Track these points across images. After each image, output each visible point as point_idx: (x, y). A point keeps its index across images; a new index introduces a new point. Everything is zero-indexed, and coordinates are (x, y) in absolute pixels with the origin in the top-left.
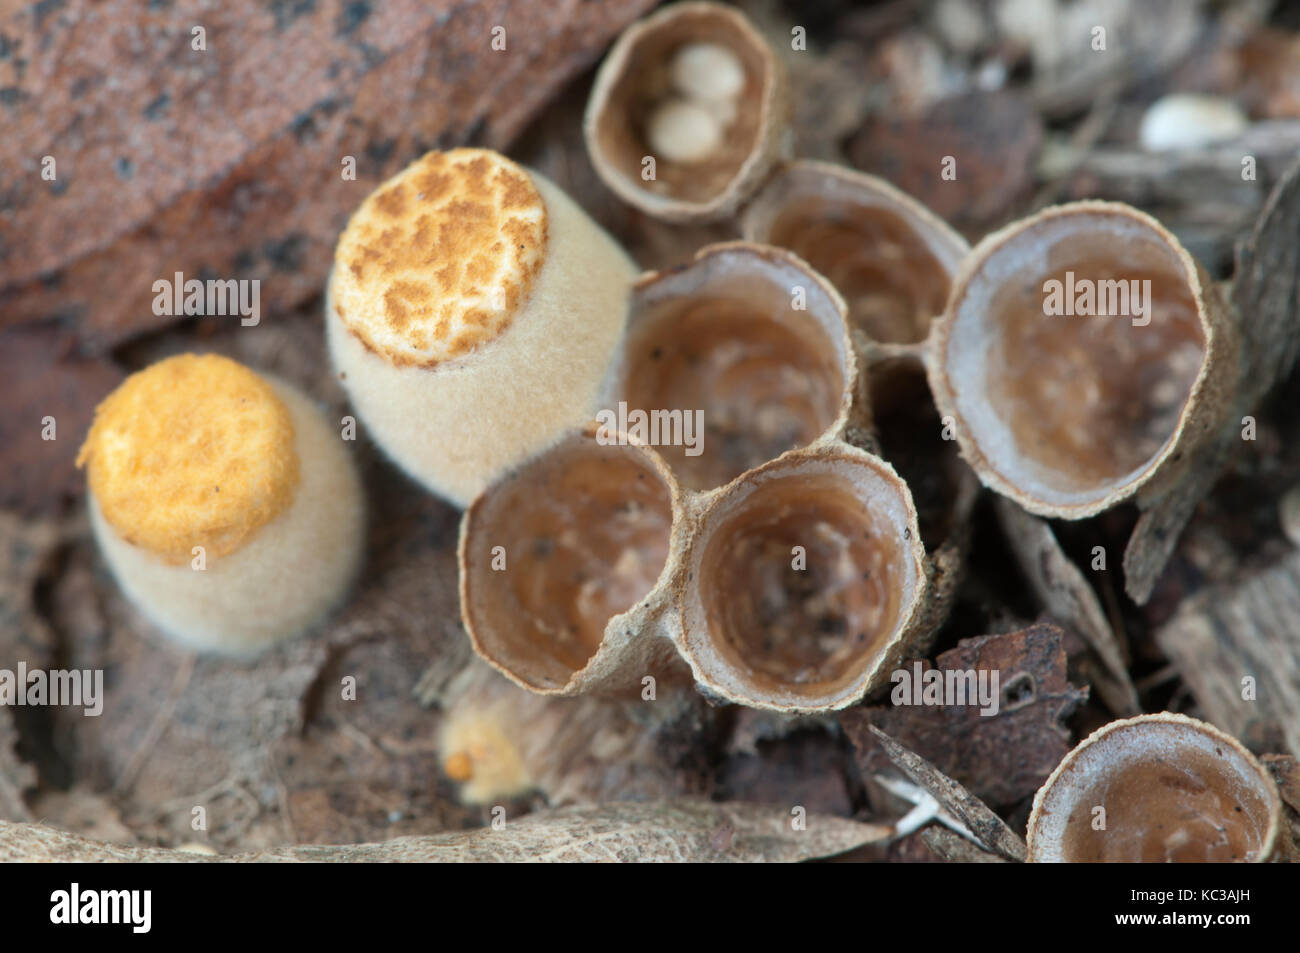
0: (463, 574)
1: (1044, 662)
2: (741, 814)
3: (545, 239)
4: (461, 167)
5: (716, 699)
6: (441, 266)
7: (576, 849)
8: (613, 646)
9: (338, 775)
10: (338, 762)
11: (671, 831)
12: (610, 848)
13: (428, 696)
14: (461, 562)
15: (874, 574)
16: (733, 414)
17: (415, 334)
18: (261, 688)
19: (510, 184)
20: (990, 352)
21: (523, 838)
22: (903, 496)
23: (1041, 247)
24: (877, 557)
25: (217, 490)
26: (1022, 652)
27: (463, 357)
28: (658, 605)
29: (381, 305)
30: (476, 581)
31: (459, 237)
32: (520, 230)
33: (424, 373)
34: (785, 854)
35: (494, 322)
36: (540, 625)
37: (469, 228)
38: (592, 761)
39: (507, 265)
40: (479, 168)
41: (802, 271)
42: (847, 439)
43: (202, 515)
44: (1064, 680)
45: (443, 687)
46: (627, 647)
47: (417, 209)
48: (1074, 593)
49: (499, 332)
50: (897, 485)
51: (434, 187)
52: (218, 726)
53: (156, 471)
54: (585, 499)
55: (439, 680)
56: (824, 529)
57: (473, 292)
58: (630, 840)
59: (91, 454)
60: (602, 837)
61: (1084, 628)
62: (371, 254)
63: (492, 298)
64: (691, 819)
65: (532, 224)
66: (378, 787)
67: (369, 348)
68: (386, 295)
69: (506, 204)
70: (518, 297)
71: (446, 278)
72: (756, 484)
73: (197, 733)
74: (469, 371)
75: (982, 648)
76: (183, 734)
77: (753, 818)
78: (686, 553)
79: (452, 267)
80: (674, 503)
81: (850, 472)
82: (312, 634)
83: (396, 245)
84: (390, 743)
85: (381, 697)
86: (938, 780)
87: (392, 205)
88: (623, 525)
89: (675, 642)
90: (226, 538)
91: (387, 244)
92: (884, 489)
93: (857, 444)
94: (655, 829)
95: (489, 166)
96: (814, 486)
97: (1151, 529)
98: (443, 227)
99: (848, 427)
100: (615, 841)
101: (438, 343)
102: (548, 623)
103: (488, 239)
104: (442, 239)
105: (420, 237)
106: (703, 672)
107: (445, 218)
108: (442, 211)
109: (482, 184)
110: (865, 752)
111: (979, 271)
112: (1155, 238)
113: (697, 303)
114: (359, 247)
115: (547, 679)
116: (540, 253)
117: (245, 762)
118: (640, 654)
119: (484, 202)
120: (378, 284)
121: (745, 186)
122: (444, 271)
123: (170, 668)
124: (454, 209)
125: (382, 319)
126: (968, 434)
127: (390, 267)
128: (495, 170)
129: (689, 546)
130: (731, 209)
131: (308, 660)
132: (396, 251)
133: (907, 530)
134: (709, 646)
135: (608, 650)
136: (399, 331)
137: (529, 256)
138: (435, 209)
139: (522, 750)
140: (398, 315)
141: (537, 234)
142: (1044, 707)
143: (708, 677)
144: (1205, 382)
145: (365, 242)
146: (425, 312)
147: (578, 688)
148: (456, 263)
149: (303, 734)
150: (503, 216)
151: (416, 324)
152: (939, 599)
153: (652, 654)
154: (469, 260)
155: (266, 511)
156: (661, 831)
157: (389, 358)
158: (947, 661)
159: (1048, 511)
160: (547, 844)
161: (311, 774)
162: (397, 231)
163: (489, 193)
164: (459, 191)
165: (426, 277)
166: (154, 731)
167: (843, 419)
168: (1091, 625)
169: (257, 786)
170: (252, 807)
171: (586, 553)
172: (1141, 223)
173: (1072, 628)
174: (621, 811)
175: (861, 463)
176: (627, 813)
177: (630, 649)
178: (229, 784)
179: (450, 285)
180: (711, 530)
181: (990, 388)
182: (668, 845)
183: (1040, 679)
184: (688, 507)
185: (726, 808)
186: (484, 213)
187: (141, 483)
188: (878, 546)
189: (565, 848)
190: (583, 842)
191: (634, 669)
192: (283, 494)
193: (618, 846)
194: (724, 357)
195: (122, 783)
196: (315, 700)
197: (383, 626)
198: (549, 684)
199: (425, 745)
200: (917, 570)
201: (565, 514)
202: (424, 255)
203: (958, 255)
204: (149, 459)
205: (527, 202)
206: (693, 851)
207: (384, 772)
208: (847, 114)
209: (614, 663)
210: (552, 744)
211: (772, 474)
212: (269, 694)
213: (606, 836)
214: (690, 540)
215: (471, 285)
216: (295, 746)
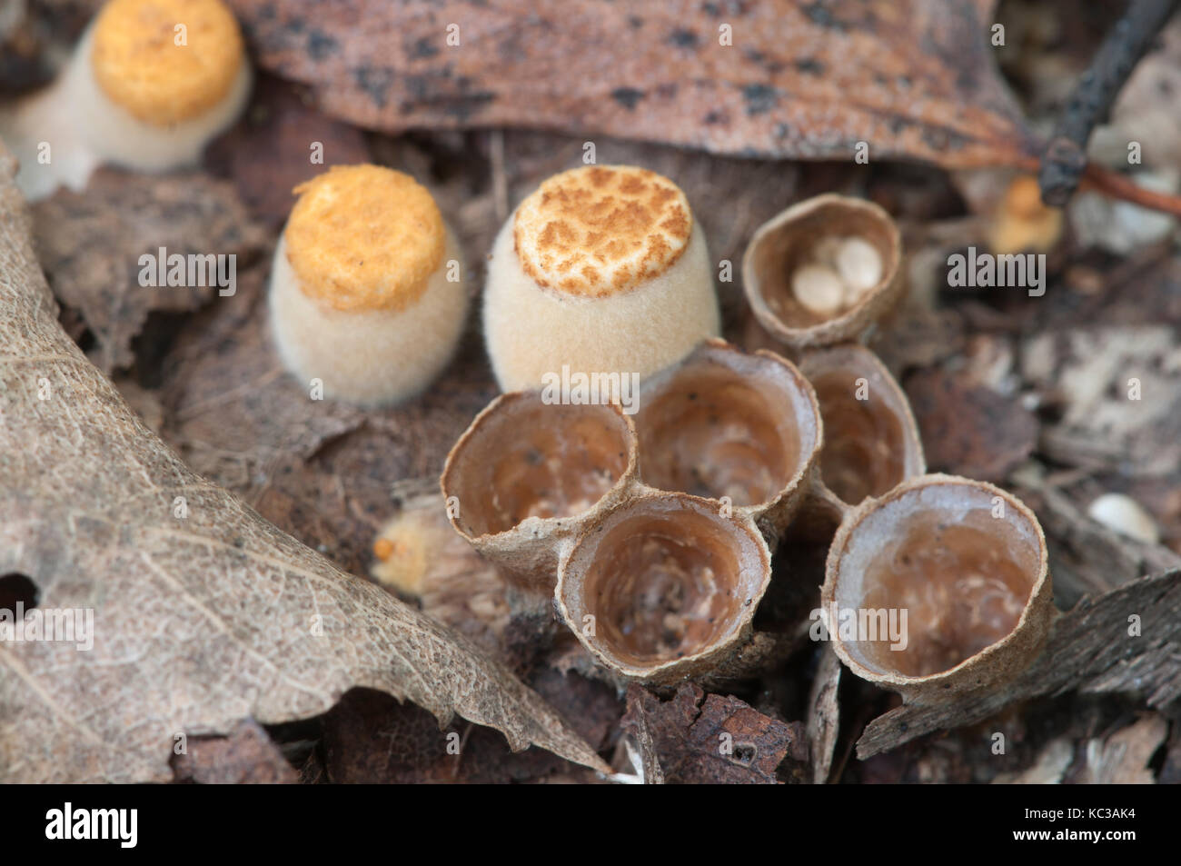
0: (470, 429)
1: (770, 748)
2: (530, 698)
3: (671, 263)
4: (657, 187)
5: (560, 615)
6: (596, 230)
7: (412, 631)
8: (521, 534)
9: (310, 501)
10: (316, 493)
11: (479, 669)
12: (434, 647)
13: (399, 493)
14: (475, 422)
15: (716, 622)
16: (714, 473)
17: (548, 257)
18: (305, 416)
19: (677, 217)
20: (889, 544)
21: (386, 602)
22: (764, 579)
23: (968, 505)
24: (726, 610)
25: (361, 264)
26: (762, 731)
27: (566, 294)
28: (566, 529)
29: (543, 227)
30: (476, 440)
31: (621, 223)
32: (659, 246)
33: (536, 287)
34: (537, 737)
35: (599, 287)
36: (495, 501)
37: (631, 222)
38: (466, 607)
39: (634, 259)
40: (668, 195)
41: (813, 407)
42: (758, 522)
43: (342, 273)
44: (773, 768)
45: (412, 496)
46: (529, 541)
47: (612, 190)
48: (825, 722)
49: (599, 295)
50: (766, 571)
51: (632, 186)
52: (264, 421)
53: (335, 225)
54: (581, 446)
55: (412, 489)
56: (709, 573)
57: (601, 258)
58: (450, 653)
59: (306, 192)
60: (434, 637)
61: (816, 750)
62: (563, 195)
63: (608, 271)
64: (498, 674)
65: (669, 247)
66: (326, 524)
67: (517, 249)
68: (550, 224)
69: (665, 225)
70: (624, 282)
71: (593, 239)
72: (683, 505)
73: (249, 417)
74: (563, 305)
75: (738, 709)
76: (240, 410)
77: (536, 705)
78: (606, 511)
79: (602, 236)
80: (623, 477)
81: (746, 544)
82: (361, 409)
83: (580, 201)
84: (355, 506)
85: (373, 476)
86: (652, 763)
87: (599, 178)
88: (593, 482)
89: (560, 561)
90: (346, 299)
91: (577, 197)
92: (757, 569)
93: (761, 529)
94: (470, 660)
95: (674, 198)
96: (718, 537)
97: (899, 719)
98: (617, 211)
99: (763, 515)
100: (441, 646)
101: (556, 273)
102: (500, 502)
103: (636, 235)
104: (610, 216)
105: (599, 207)
106: (563, 591)
107: (623, 207)
108: (624, 202)
109: (661, 205)
110: (629, 719)
111: (921, 489)
112: (1037, 549)
113: (737, 382)
114: (559, 187)
115: (470, 529)
116: (660, 270)
117: (262, 452)
118: (535, 553)
119: (653, 215)
120: (552, 214)
121: (820, 335)
122: (595, 234)
123: (265, 367)
124: (633, 206)
125: (536, 235)
126: (836, 578)
127: (566, 210)
128: (675, 203)
129: (611, 509)
130: (802, 343)
131: (346, 420)
132: (578, 204)
133: (751, 600)
134: (579, 581)
135: (516, 535)
136: (540, 249)
137: (653, 264)
138: (621, 199)
139: (429, 569)
140: (547, 239)
141: (668, 256)
142: (751, 775)
143: (563, 596)
144: (996, 651)
145: (565, 187)
146: (563, 249)
147: (482, 545)
148: (606, 235)
149: (309, 461)
150: (656, 229)
151: (553, 252)
152: (739, 659)
153: (542, 560)
154: (614, 239)
155: (381, 301)
156: (473, 664)
157: (523, 262)
158: (714, 701)
159: (845, 659)
160: (398, 615)
161: (295, 487)
162: (589, 194)
163: (660, 212)
164: (644, 199)
165: (582, 230)
166: (225, 397)
167: (763, 507)
168: (822, 751)
169: (257, 470)
170: (244, 479)
171: (559, 482)
172: (1035, 531)
173: (809, 745)
174: (459, 638)
175: (755, 541)
176: (462, 642)
177: (530, 544)
178: (241, 457)
179: (591, 245)
180: (634, 513)
181: (871, 566)
182: (470, 674)
183: (760, 755)
184: (630, 485)
185: (524, 688)
186: (648, 221)
187: (323, 228)
188: (730, 604)
189: (407, 626)
190: (419, 631)
191: (526, 561)
192: (402, 298)
193: (439, 650)
194: (734, 432)
195: (182, 414)
196: (332, 445)
197: (407, 435)
198: (469, 532)
199: (375, 523)
200: (737, 627)
201: (563, 447)
202: (591, 218)
203: (916, 473)
204: (335, 218)
205: (677, 233)
206: (483, 690)
207: (338, 519)
208: (925, 353)
209: (514, 547)
210: (450, 580)
211: (696, 506)
212: (308, 423)
213: (437, 639)
214: (615, 505)
215: (603, 253)
216: (298, 464)
